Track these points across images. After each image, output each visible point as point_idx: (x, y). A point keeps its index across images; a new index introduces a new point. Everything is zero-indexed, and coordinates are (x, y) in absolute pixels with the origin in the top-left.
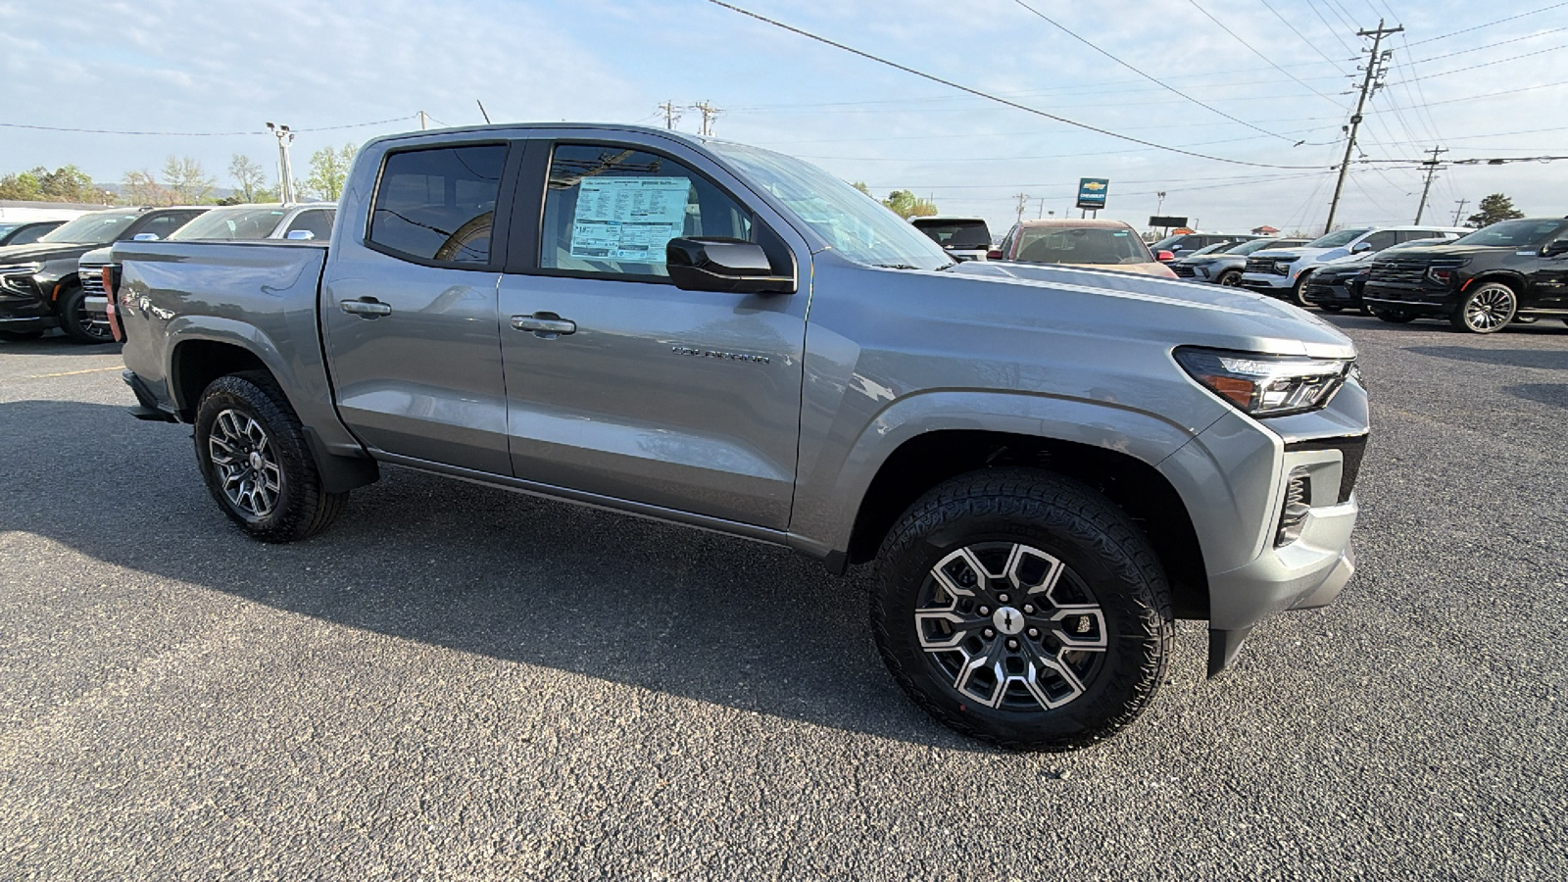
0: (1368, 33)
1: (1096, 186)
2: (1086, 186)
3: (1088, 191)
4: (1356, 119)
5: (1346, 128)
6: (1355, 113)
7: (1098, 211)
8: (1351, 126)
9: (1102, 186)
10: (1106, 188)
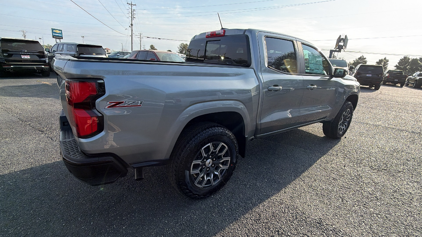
0: (129, 4)
1: (58, 32)
2: (54, 31)
3: (55, 33)
4: (132, 25)
5: (130, 27)
6: (131, 23)
7: (61, 40)
8: (131, 26)
9: (60, 32)
10: (62, 32)
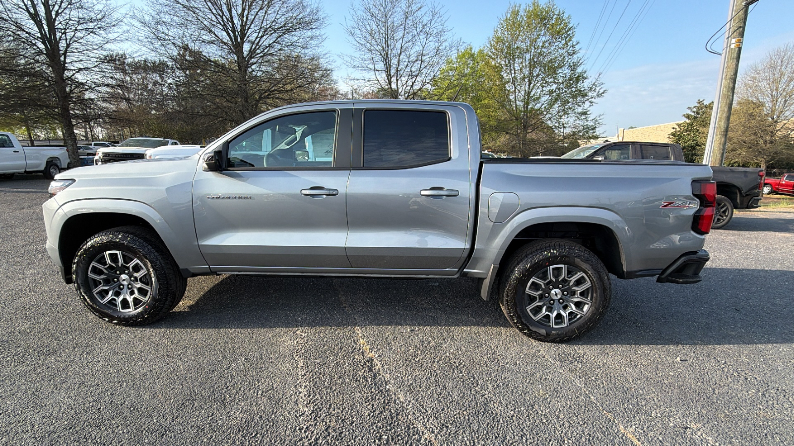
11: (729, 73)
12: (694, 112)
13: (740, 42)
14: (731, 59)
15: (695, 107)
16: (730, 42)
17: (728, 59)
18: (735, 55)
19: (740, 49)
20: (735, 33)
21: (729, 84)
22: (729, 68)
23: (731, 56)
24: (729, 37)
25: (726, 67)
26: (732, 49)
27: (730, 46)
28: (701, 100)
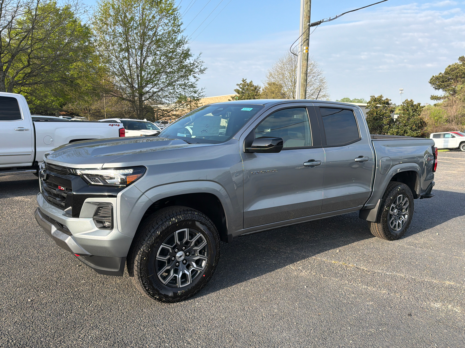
11: (304, 70)
12: (241, 88)
13: (308, 49)
14: (304, 60)
15: (241, 84)
16: (303, 48)
17: (303, 60)
18: (306, 58)
19: (308, 54)
20: (305, 43)
21: (304, 77)
22: (304, 66)
23: (304, 58)
24: (302, 45)
25: (302, 65)
26: (304, 53)
27: (303, 51)
28: (244, 79)
